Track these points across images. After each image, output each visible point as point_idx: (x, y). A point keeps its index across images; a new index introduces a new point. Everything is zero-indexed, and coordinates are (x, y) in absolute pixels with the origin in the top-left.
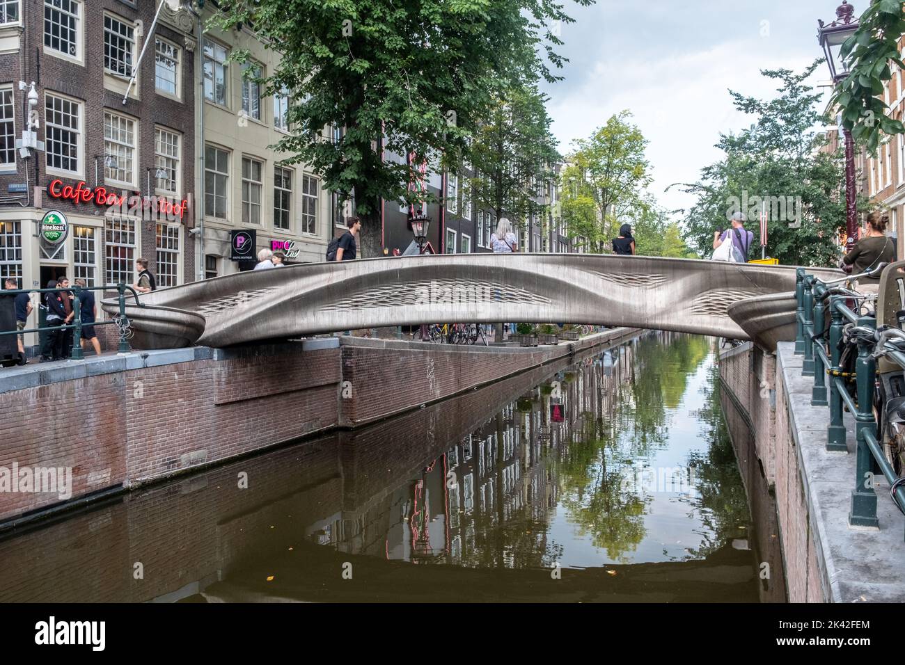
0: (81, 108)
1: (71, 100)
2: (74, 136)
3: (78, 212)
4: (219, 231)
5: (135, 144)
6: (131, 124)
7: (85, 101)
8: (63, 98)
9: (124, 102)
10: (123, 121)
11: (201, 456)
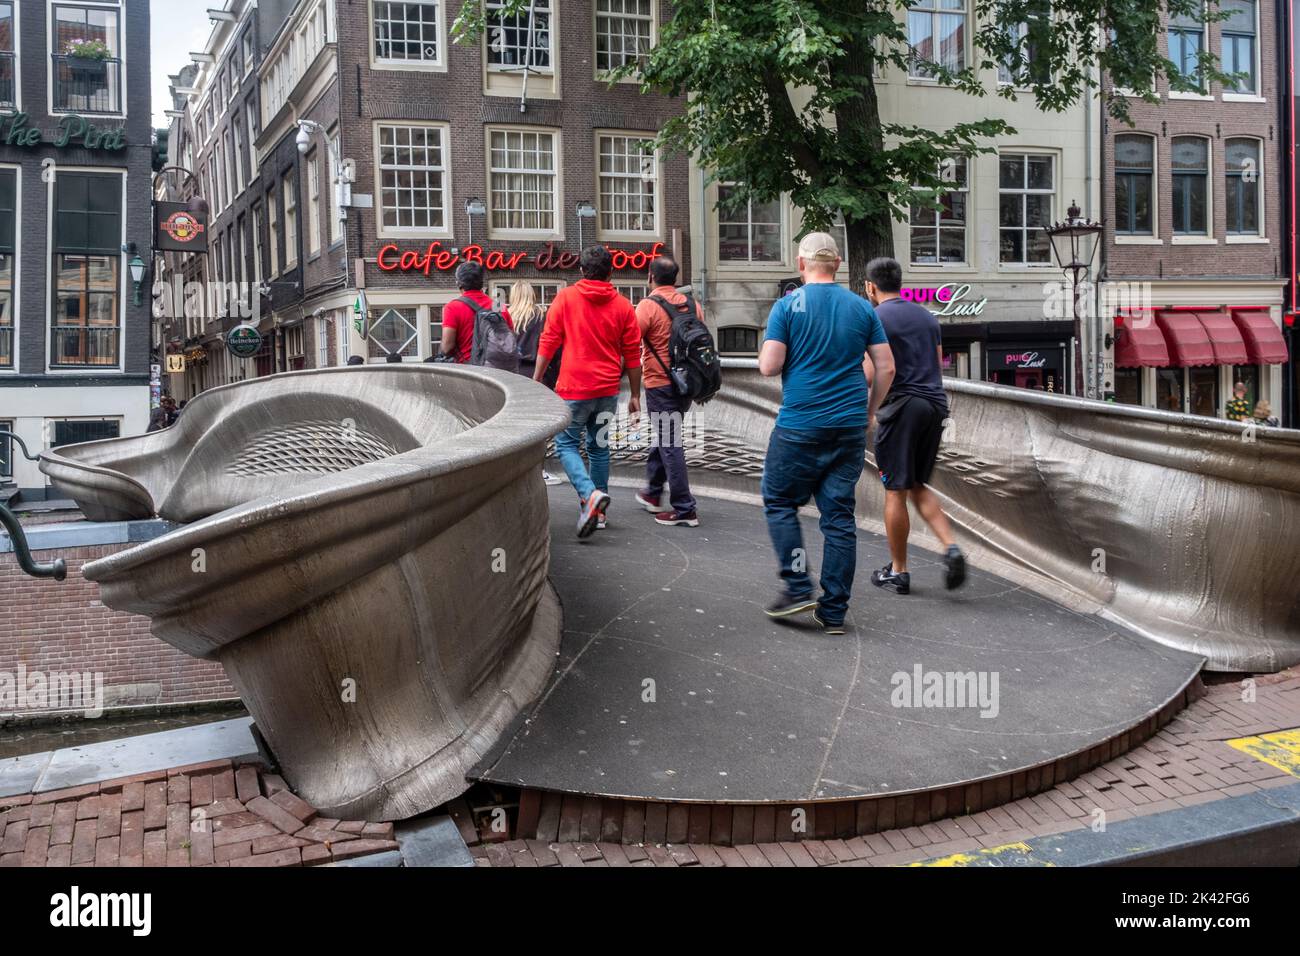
0: (445, 133)
1: (426, 126)
2: (435, 179)
3: (438, 286)
4: (751, 286)
5: (557, 169)
6: (547, 139)
7: (449, 121)
8: (410, 126)
9: (522, 109)
10: (529, 137)
11: (150, 693)
